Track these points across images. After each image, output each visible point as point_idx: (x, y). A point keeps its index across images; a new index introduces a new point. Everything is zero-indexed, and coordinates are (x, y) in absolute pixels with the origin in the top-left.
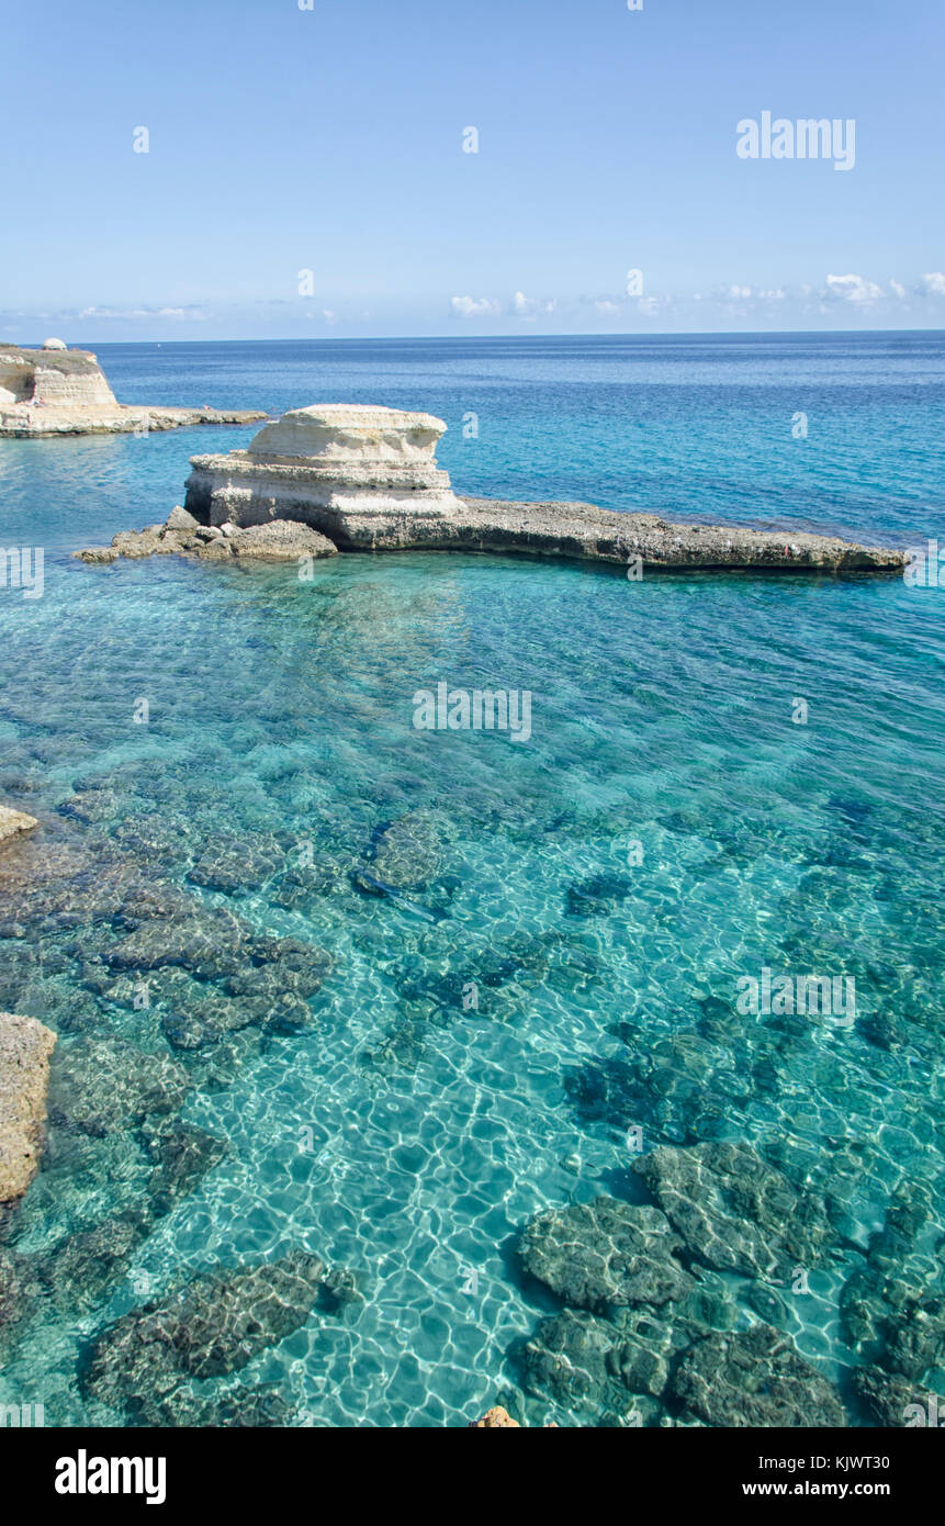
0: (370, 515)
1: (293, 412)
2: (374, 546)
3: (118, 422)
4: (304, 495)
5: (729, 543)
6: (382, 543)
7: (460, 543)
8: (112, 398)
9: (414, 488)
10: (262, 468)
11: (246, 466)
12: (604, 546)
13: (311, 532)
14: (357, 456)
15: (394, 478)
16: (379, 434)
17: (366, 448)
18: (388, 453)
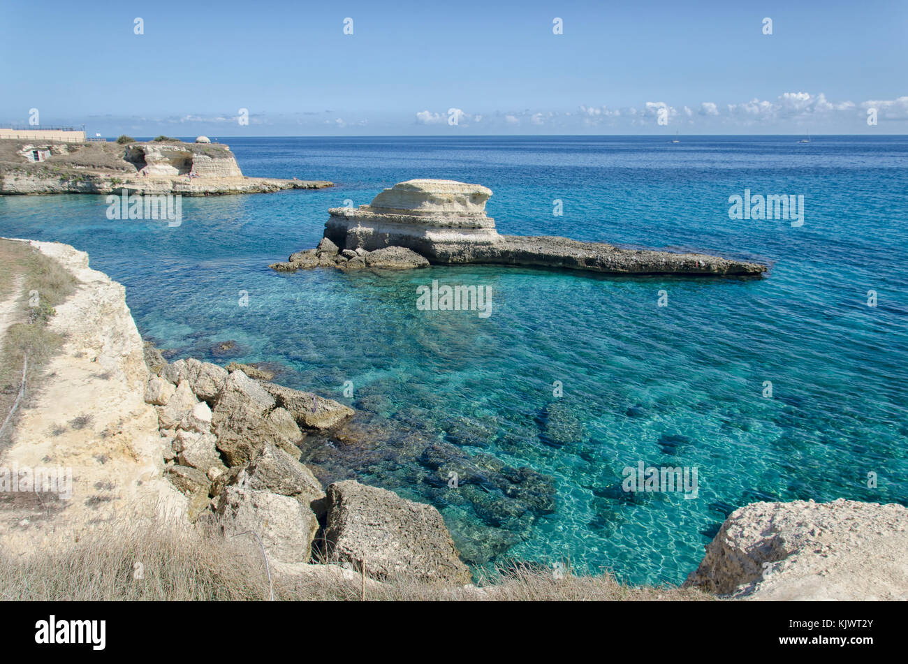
0: (448, 243)
1: (401, 183)
2: (450, 262)
3: (245, 187)
4: (406, 232)
5: (664, 260)
6: (455, 260)
7: (500, 260)
8: (240, 172)
9: (474, 228)
10: (380, 215)
11: (370, 214)
12: (590, 261)
13: (412, 253)
14: (440, 209)
15: (463, 221)
16: (454, 196)
17: (446, 205)
18: (458, 207)
